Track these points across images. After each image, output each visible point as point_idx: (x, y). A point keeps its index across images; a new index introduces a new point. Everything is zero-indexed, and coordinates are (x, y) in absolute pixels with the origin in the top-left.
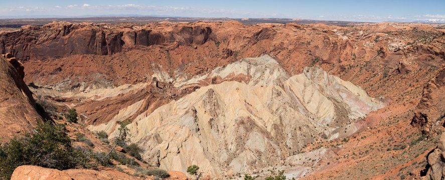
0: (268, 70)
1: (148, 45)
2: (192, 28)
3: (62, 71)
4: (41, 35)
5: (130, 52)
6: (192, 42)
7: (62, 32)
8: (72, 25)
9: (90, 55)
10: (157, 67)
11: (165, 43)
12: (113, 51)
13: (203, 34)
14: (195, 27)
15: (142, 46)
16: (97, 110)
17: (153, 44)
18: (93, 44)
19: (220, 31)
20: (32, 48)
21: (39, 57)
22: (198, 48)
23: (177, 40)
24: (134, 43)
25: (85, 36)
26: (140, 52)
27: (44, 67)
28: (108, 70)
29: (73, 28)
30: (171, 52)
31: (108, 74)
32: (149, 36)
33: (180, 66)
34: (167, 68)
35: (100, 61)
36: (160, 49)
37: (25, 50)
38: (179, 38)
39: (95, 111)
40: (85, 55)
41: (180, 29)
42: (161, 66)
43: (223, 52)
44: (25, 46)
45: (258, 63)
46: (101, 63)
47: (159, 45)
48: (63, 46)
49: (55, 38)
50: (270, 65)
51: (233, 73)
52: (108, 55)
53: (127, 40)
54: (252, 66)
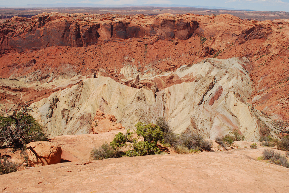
0: (227, 75)
1: (126, 38)
2: (174, 21)
3: (36, 63)
4: (18, 26)
5: (106, 44)
6: (174, 37)
7: (38, 23)
8: (48, 16)
9: (64, 47)
10: (129, 61)
11: (145, 37)
12: (88, 44)
13: (187, 30)
14: (178, 20)
15: (119, 39)
16: (35, 98)
17: (131, 37)
18: (68, 36)
19: (208, 26)
20: (9, 40)
21: (17, 50)
22: (179, 44)
23: (158, 34)
24: (110, 36)
25: (59, 27)
26: (116, 45)
27: (22, 60)
28: (79, 62)
29: (49, 20)
30: (149, 46)
31: (78, 66)
32: (128, 29)
33: (153, 62)
34: (139, 62)
35: (73, 53)
36: (137, 42)
37: (2, 43)
38: (159, 32)
39: (33, 99)
40: (60, 47)
41: (161, 22)
42: (133, 60)
43: (202, 50)
44: (2, 38)
45: (223, 66)
46: (74, 54)
47: (138, 39)
48: (39, 38)
49: (31, 30)
50: (232, 70)
51: (192, 74)
52: (83, 48)
53: (103, 33)
54: (215, 68)
